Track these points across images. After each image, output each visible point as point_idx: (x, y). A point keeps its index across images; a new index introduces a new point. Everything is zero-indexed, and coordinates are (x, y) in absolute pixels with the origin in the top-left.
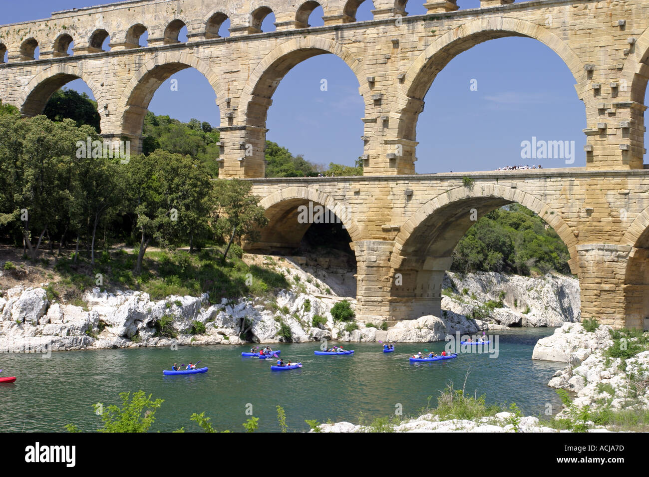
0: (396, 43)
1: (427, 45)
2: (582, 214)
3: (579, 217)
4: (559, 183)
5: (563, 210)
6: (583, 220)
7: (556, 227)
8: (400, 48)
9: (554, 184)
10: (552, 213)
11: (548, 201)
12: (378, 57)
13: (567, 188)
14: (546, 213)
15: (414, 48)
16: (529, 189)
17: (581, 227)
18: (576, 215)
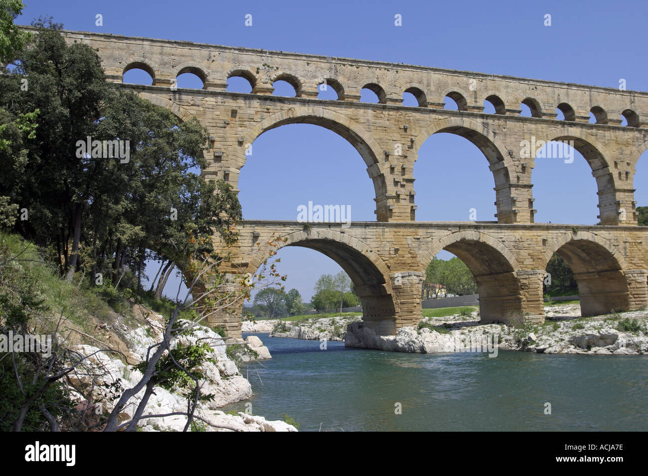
0: (234, 113)
1: (262, 119)
2: (391, 252)
3: (390, 254)
4: (375, 230)
5: (379, 249)
6: (393, 256)
7: (375, 261)
8: (237, 117)
9: (372, 230)
10: (371, 251)
11: (368, 243)
12: (218, 121)
13: (381, 234)
14: (367, 251)
15: (251, 119)
16: (353, 234)
17: (391, 261)
18: (387, 253)
